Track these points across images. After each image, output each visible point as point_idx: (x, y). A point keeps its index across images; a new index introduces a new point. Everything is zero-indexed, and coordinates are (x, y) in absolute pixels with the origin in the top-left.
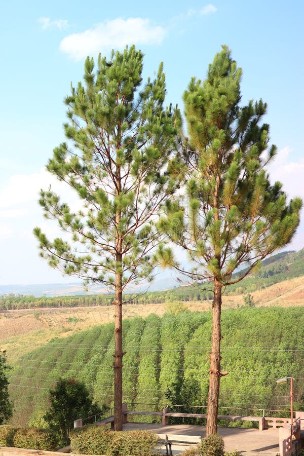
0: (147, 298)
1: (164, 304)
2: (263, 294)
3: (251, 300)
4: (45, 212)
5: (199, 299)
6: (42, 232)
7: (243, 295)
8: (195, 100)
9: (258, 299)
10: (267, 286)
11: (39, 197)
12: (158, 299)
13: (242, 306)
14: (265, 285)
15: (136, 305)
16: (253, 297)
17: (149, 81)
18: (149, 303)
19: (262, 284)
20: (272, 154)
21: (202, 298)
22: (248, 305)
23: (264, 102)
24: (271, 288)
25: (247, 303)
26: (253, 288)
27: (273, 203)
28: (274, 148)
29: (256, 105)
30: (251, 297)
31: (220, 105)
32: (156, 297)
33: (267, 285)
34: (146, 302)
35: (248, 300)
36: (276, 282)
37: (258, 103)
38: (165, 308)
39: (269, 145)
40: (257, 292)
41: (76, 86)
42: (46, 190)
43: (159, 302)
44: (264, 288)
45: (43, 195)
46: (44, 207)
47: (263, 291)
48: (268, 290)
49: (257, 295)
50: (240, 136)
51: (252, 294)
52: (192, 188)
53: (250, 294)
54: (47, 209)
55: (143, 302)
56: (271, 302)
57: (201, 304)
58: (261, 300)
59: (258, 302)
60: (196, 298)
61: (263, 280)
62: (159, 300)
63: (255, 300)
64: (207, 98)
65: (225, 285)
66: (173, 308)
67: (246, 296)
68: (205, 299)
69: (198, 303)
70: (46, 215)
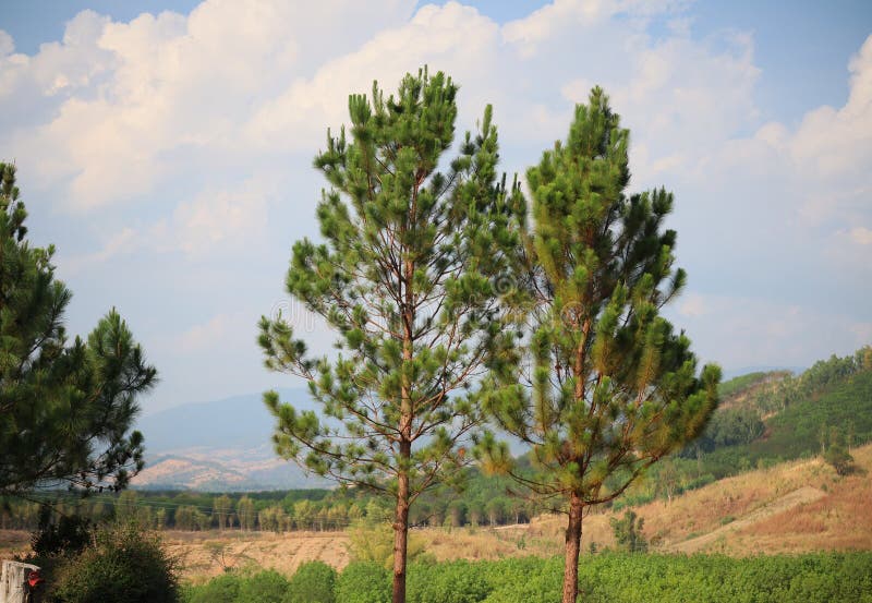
0: (288, 511)
1: (346, 532)
2: (676, 511)
3: (635, 529)
4: (267, 357)
5: (463, 522)
6: (282, 401)
7: (609, 512)
8: (550, 199)
9: (662, 529)
10: (691, 488)
11: (259, 332)
12: (324, 516)
13: (607, 550)
14: (684, 483)
15: (249, 531)
16: (641, 521)
17: (468, 138)
18: (294, 527)
19: (676, 478)
20: (678, 283)
21: (474, 519)
22: (625, 547)
23: (668, 192)
24: (703, 493)
25: (622, 542)
26: (645, 492)
27: (672, 374)
28: (681, 274)
29: (654, 196)
30: (636, 523)
31: (591, 210)
32: (318, 509)
33: (692, 481)
34: (285, 525)
35: (626, 532)
36: (720, 476)
37: (658, 193)
38: (348, 548)
39: (674, 268)
40: (658, 504)
41: (336, 135)
42: (272, 319)
43: (330, 526)
44: (680, 492)
45: (265, 326)
46: (266, 350)
47: (679, 502)
48: (693, 499)
49: (657, 513)
50: (626, 246)
51: (640, 512)
52: (542, 346)
53: (634, 510)
54: (272, 353)
55: (274, 525)
56: (702, 540)
57: (471, 538)
58: (667, 533)
59: (657, 539)
60: (451, 518)
61: (680, 466)
62: (329, 517)
63: (649, 529)
64: (572, 196)
65: (588, 503)
66: (378, 550)
67: (621, 516)
68: (484, 522)
69: (462, 534)
70: (268, 364)
